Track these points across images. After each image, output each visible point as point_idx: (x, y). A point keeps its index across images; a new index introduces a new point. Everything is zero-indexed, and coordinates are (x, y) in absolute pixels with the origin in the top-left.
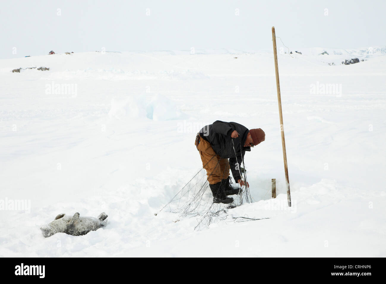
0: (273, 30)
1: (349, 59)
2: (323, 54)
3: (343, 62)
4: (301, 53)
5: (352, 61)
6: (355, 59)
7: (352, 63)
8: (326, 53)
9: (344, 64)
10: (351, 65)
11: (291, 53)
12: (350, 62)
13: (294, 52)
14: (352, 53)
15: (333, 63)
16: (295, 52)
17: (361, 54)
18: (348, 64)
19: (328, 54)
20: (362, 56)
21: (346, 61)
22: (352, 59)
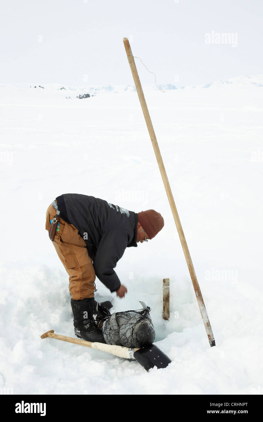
0: (127, 44)
1: (82, 94)
2: (61, 89)
3: (77, 97)
4: (43, 88)
5: (84, 96)
6: (86, 95)
7: (84, 98)
8: (64, 88)
9: (78, 98)
10: (83, 99)
11: (35, 87)
12: (83, 97)
13: (37, 87)
14: (83, 89)
15: (69, 97)
16: (39, 87)
17: (90, 91)
18: (81, 98)
19: (65, 89)
20: (91, 92)
21: (80, 96)
22: (85, 95)
